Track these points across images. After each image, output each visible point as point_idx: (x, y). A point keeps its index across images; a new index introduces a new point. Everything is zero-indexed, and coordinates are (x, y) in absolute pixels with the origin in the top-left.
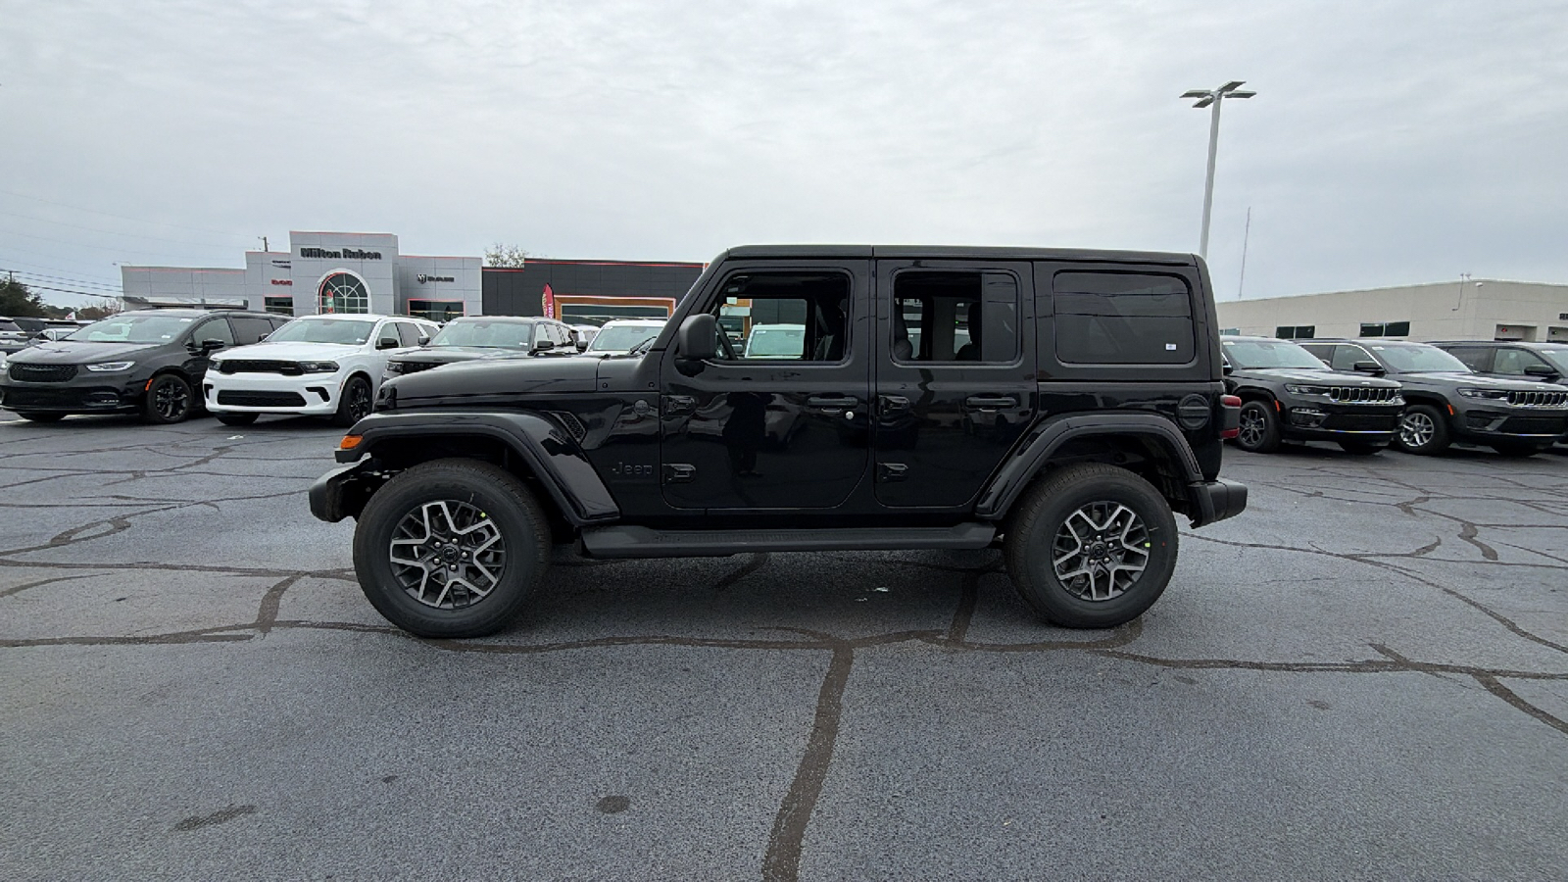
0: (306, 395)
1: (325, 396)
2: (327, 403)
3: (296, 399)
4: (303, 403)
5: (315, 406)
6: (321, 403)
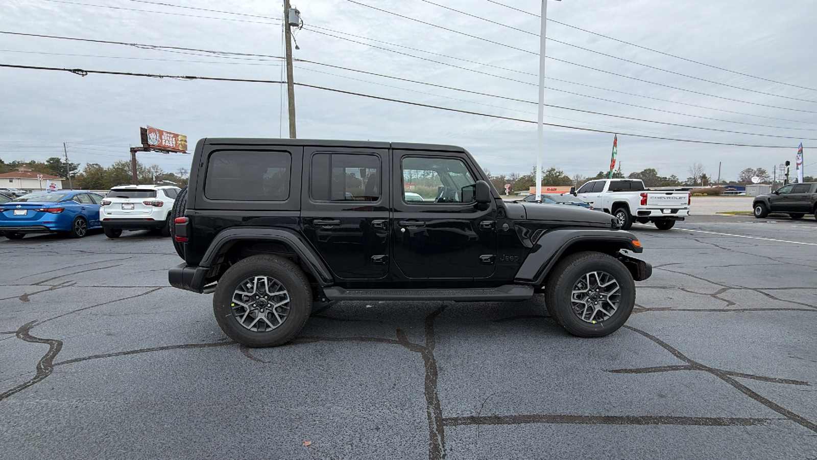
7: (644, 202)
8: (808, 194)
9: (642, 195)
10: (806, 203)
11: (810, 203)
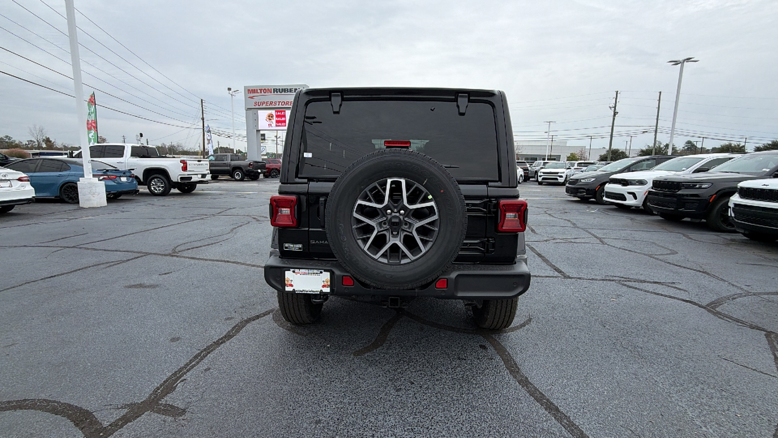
0: (627, 195)
1: (635, 198)
2: (635, 201)
3: (622, 197)
4: (625, 199)
5: (630, 201)
6: (633, 200)
7: (185, 168)
8: (226, 162)
9: (181, 161)
10: (226, 168)
11: (229, 168)
